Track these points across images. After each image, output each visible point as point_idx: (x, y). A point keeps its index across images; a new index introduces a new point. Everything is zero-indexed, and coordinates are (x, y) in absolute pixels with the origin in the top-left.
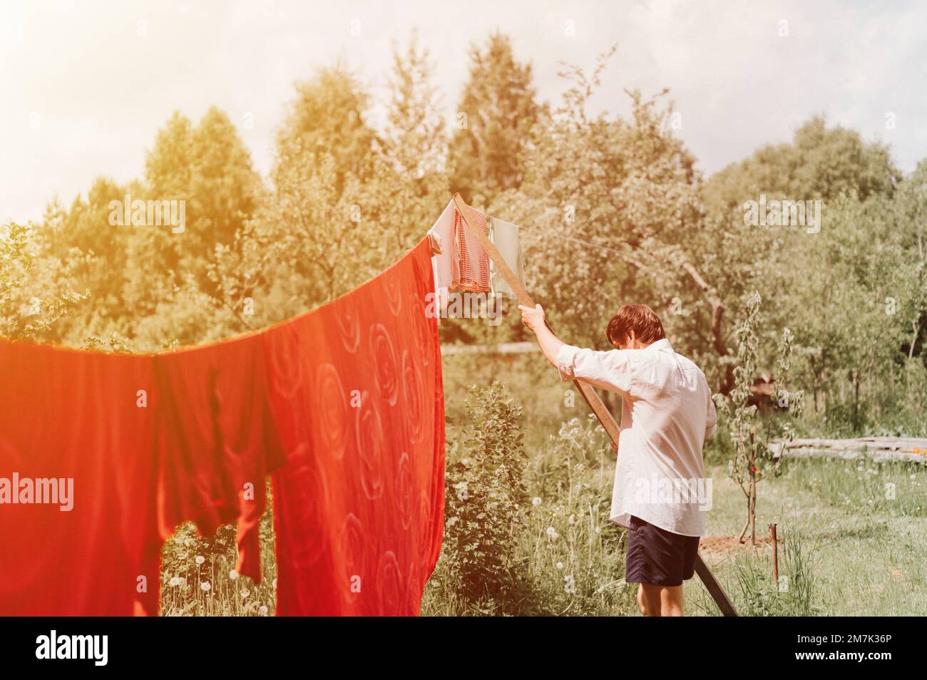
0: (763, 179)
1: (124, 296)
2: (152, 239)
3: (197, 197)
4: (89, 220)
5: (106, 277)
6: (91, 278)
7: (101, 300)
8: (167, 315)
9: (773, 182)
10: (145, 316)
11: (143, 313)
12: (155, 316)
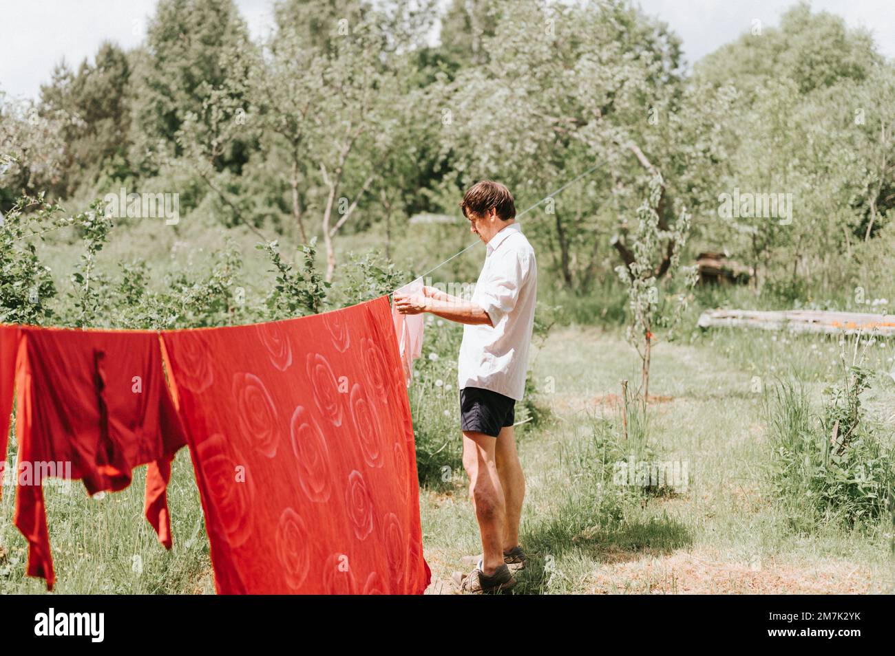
0: (747, 62)
1: (130, 158)
2: (154, 104)
3: (197, 64)
4: (96, 83)
5: (113, 139)
6: (99, 139)
7: (108, 160)
8: (169, 177)
9: (757, 65)
10: (149, 177)
11: (148, 174)
12: (158, 178)
